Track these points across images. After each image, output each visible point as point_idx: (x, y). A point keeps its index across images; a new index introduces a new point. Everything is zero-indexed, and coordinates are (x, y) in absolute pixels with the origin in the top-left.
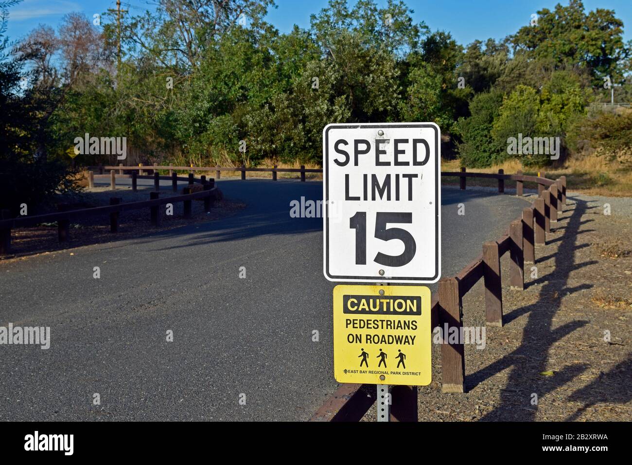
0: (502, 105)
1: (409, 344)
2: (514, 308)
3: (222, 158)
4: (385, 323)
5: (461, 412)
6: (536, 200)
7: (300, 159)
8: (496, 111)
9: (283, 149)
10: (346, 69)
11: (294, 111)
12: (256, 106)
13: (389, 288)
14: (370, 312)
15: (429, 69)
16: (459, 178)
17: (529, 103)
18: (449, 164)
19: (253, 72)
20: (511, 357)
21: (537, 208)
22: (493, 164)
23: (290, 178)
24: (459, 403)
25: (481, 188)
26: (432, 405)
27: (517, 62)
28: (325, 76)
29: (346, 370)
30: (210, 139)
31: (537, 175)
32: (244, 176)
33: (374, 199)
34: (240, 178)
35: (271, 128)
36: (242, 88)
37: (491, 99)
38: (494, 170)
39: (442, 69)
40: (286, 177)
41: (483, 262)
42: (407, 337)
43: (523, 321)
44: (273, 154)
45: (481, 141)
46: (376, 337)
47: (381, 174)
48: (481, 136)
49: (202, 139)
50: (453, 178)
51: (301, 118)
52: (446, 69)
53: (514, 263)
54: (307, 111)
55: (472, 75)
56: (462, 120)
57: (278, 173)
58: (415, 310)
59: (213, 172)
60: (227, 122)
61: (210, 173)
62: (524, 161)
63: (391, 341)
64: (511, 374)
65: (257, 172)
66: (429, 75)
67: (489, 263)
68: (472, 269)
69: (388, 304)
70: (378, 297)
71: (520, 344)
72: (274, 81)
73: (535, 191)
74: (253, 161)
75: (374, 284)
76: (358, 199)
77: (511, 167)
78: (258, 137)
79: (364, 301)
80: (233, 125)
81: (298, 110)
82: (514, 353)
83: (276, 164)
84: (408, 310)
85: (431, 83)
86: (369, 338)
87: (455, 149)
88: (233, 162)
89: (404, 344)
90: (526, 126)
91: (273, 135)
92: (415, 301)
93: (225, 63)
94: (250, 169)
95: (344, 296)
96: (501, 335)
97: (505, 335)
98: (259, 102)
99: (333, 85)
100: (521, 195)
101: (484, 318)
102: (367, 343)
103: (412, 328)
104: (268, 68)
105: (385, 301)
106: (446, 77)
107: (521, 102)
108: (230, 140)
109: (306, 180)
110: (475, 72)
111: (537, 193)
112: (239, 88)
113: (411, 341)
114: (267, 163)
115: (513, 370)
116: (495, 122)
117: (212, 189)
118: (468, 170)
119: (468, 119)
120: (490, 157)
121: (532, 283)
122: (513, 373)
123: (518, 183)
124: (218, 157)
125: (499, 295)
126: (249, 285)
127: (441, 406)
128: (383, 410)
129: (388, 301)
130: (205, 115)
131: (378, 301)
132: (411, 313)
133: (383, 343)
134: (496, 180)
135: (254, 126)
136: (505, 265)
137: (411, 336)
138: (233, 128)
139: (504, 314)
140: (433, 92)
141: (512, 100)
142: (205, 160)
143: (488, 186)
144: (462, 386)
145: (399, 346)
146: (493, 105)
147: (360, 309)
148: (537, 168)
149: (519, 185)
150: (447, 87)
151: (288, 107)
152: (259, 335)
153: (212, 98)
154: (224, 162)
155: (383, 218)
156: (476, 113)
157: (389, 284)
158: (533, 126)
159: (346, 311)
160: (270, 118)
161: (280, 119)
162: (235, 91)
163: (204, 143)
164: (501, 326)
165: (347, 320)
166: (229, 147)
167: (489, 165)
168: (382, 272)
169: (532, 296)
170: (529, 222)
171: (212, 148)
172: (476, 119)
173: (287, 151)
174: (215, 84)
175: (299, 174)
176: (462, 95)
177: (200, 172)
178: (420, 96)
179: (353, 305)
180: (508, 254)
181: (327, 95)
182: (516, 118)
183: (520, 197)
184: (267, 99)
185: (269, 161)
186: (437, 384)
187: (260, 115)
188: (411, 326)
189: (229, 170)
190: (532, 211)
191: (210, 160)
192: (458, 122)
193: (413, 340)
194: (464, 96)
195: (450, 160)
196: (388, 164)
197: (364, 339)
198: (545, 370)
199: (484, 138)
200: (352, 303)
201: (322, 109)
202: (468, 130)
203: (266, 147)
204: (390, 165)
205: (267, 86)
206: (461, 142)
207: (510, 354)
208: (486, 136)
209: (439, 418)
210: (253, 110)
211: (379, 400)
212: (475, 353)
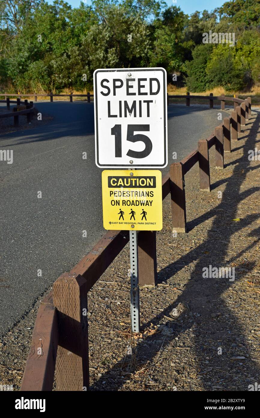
0: (212, 53)
1: (149, 205)
2: (218, 180)
3: (38, 88)
4: (134, 193)
5: (183, 245)
6: (232, 112)
7: (87, 88)
8: (209, 56)
9: (76, 82)
10: (115, 30)
11: (83, 58)
12: (58, 55)
13: (136, 172)
14: (125, 187)
15: (167, 30)
16: (186, 99)
17: (229, 51)
18: (180, 90)
19: (56, 33)
20: (214, 210)
21: (232, 118)
22: (207, 90)
23: (81, 100)
24: (183, 239)
25: (199, 105)
26: (166, 241)
27: (222, 25)
28: (102, 35)
29: (110, 222)
30: (30, 77)
31: (233, 97)
32: (52, 99)
33: (126, 116)
34: (49, 101)
35: (68, 68)
36: (49, 43)
37: (206, 48)
38: (207, 93)
39: (175, 30)
40: (78, 100)
41: (198, 152)
42: (147, 201)
43: (223, 187)
44: (69, 85)
45: (200, 75)
46: (129, 202)
47: (130, 100)
48: (200, 72)
49: (25, 76)
50: (182, 99)
51: (87, 62)
52: (177, 30)
53: (217, 152)
54: (91, 58)
55: (194, 34)
56: (187, 62)
57: (73, 97)
58: (152, 184)
59: (32, 97)
60: (40, 65)
61: (30, 98)
62: (226, 87)
63: (137, 204)
64: (215, 221)
65: (60, 97)
66: (167, 34)
67: (202, 153)
68: (191, 157)
69: (136, 181)
70: (129, 177)
71: (221, 202)
72: (70, 38)
73: (232, 106)
74: (57, 90)
75: (127, 169)
76: (116, 116)
77: (218, 91)
78: (60, 74)
79: (120, 180)
80: (44, 67)
81: (85, 57)
82: (217, 208)
83: (72, 92)
84: (148, 185)
85: (168, 39)
86: (124, 203)
87: (183, 80)
88: (45, 90)
89: (146, 205)
90: (227, 66)
91: (69, 73)
92: (152, 179)
93: (38, 27)
94: (56, 95)
95: (109, 177)
96: (209, 197)
97: (211, 197)
98: (60, 52)
99: (107, 41)
100: (224, 109)
101: (199, 187)
102: (123, 205)
103: (150, 196)
104: (65, 30)
105: (134, 180)
106: (177, 35)
107: (224, 50)
108: (43, 77)
109: (91, 102)
110: (196, 31)
111: (233, 108)
112: (47, 44)
113: (150, 204)
114: (66, 91)
115: (216, 218)
116: (208, 63)
117: (32, 108)
118: (191, 94)
119: (191, 62)
120: (205, 86)
121: (229, 165)
122: (216, 220)
123: (222, 101)
124: (35, 88)
125: (208, 172)
126: (55, 169)
127: (171, 241)
128: (133, 246)
129: (136, 179)
130: (26, 61)
131: (129, 179)
132: (150, 186)
133: (133, 205)
134: (208, 100)
135: (58, 67)
136: (212, 153)
137: (150, 201)
138: (44, 68)
139: (211, 184)
140: (170, 44)
141: (219, 49)
142: (27, 90)
143: (203, 104)
144: (184, 229)
145: (143, 207)
146: (207, 53)
147: (118, 185)
148: (234, 92)
149: (223, 103)
150: (178, 41)
151: (79, 55)
152: (61, 199)
153: (30, 50)
154: (39, 91)
155: (132, 128)
156: (197, 58)
157: (136, 169)
158: (231, 65)
159: (110, 186)
160: (67, 62)
161: (74, 63)
162: (45, 45)
163: (26, 79)
164: (209, 191)
165: (111, 192)
166: (42, 81)
167: (204, 90)
168: (131, 162)
169: (228, 173)
170: (227, 127)
171: (32, 82)
172: (197, 61)
173: (78, 83)
174: (32, 41)
175: (86, 98)
176: (188, 47)
177: (25, 97)
178: (162, 47)
179: (114, 182)
180: (214, 147)
181: (103, 48)
182: (221, 61)
183: (223, 110)
184: (65, 50)
185: (68, 90)
186: (169, 228)
187: (61, 60)
188: (150, 194)
189: (42, 96)
190: (229, 119)
191: (31, 89)
192: (185, 63)
193: (151, 203)
194: (189, 47)
195: (181, 88)
196: (134, 94)
197: (121, 203)
198: (235, 218)
199: (201, 73)
200: (114, 181)
201: (100, 56)
202: (192, 68)
203: (65, 81)
204: (135, 95)
205: (65, 42)
206: (187, 76)
207: (214, 208)
208: (202, 72)
209: (170, 248)
210: (57, 57)
211: (131, 240)
212: (193, 208)
